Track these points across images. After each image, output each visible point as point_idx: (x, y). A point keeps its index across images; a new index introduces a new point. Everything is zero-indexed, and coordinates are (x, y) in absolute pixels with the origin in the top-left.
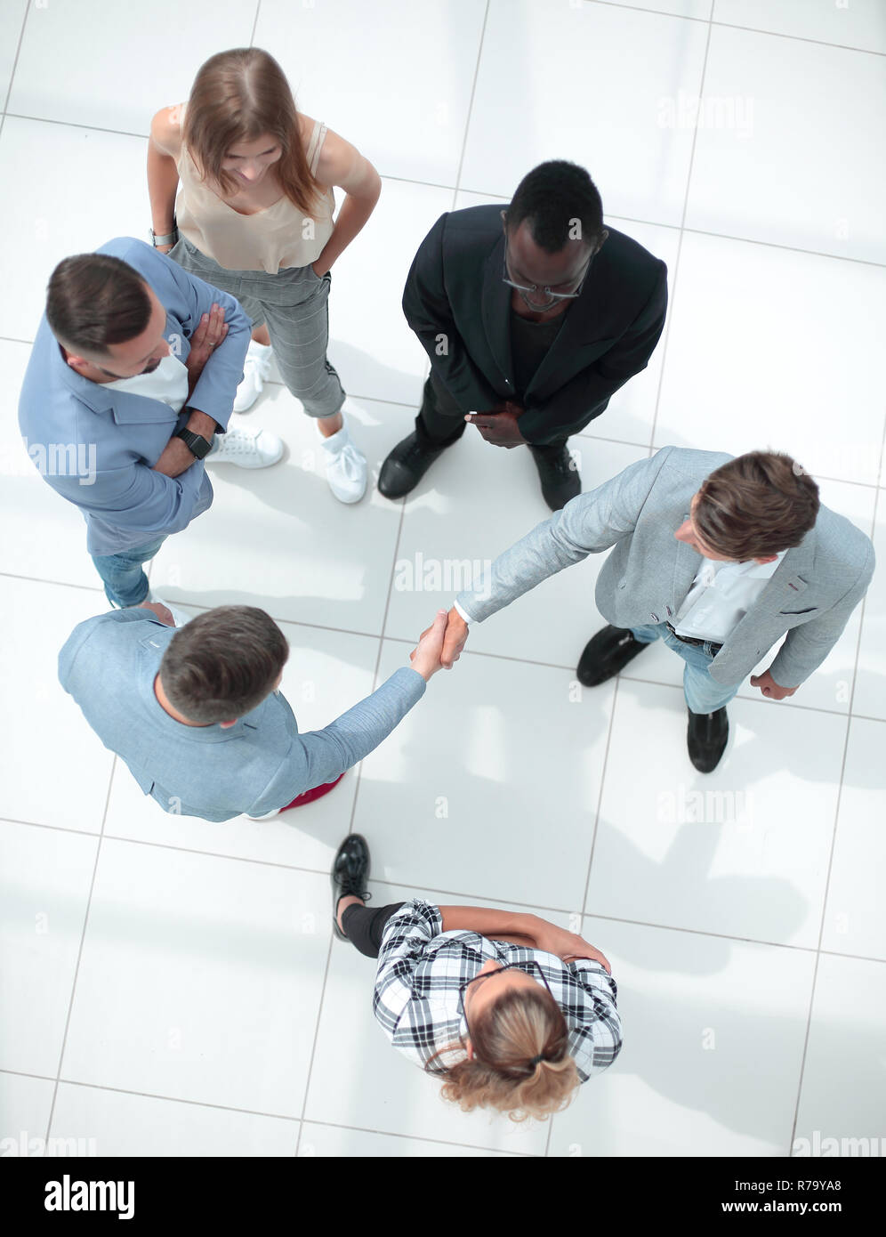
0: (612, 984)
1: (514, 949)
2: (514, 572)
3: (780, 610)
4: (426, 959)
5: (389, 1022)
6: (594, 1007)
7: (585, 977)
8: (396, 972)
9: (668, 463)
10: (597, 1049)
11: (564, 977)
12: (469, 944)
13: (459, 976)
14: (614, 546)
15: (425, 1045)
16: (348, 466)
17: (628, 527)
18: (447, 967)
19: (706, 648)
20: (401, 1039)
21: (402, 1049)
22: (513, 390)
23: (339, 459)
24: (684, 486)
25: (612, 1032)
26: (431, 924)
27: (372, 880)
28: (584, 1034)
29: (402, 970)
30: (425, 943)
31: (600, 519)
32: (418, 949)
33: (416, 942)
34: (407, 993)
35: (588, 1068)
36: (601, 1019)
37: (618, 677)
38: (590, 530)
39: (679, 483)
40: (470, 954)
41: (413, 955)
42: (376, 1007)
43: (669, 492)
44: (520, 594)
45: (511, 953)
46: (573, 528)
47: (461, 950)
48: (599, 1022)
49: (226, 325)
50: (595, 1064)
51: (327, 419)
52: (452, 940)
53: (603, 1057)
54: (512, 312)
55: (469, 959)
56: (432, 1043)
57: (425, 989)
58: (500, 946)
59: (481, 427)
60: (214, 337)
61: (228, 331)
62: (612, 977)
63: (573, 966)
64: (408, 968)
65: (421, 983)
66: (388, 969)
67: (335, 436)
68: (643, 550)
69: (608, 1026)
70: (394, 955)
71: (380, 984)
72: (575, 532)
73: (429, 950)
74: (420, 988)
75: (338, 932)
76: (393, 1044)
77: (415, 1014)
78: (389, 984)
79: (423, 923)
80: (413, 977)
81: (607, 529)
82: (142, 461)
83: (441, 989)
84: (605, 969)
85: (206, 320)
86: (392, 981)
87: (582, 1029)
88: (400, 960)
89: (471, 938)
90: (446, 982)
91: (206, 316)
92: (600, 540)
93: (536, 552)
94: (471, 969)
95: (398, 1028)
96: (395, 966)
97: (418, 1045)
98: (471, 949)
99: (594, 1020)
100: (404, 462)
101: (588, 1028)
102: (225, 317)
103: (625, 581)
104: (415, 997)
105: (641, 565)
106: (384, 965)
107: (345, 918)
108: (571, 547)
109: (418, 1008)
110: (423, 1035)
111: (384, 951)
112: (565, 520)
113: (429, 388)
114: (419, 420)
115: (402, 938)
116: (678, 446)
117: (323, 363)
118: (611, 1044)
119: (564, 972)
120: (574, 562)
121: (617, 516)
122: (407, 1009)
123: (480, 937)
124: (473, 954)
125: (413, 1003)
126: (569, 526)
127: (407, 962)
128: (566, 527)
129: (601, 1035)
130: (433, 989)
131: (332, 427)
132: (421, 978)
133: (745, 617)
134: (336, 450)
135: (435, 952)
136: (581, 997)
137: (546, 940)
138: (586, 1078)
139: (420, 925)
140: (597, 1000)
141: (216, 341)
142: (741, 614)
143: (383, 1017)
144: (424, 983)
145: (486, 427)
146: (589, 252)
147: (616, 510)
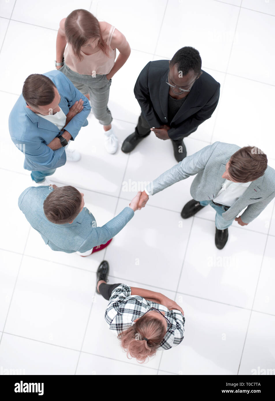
0: (184, 319)
1: (153, 303)
2: (164, 180)
3: (250, 198)
4: (124, 303)
5: (109, 321)
6: (176, 325)
7: (175, 315)
8: (114, 306)
9: (217, 147)
10: (175, 338)
11: (168, 314)
12: (138, 300)
13: (133, 309)
14: (197, 174)
15: (119, 330)
16: (112, 141)
17: (202, 167)
18: (130, 306)
19: (223, 207)
20: (112, 327)
21: (112, 331)
22: (167, 121)
23: (109, 139)
24: (222, 155)
25: (181, 333)
26: (127, 292)
27: (110, 276)
28: (172, 333)
29: (115, 305)
30: (125, 298)
31: (194, 164)
32: (122, 300)
33: (122, 297)
34: (116, 313)
35: (171, 344)
36: (178, 329)
37: (194, 217)
38: (190, 168)
39: (221, 154)
40: (138, 303)
41: (120, 301)
42: (105, 316)
43: (217, 156)
44: (166, 187)
45: (152, 304)
46: (185, 167)
47: (136, 301)
48: (177, 330)
49: (83, 107)
50: (174, 343)
51: (106, 126)
52: (133, 298)
53: (177, 341)
54: (169, 95)
55: (138, 304)
56: (122, 330)
57: (122, 312)
58: (149, 302)
59: (156, 132)
60: (78, 109)
61: (83, 109)
62: (184, 316)
63: (172, 311)
64: (118, 305)
65: (121, 310)
66: (111, 305)
67: (108, 131)
68: (206, 175)
69: (180, 331)
70: (114, 300)
71: (108, 309)
72: (185, 168)
73: (125, 300)
74: (121, 312)
75: (97, 291)
76: (110, 329)
77: (118, 320)
78: (110, 309)
79: (125, 292)
80: (119, 308)
81: (196, 168)
82: (44, 142)
83: (127, 313)
84: (182, 314)
85: (77, 103)
86: (112, 308)
87: (171, 331)
88: (115, 302)
89: (139, 298)
90: (129, 311)
91: (77, 102)
92: (194, 171)
93: (172, 174)
94: (138, 308)
95: (112, 323)
96: (113, 304)
97: (117, 330)
98: (138, 301)
99: (175, 329)
100: (130, 142)
101: (173, 331)
102: (83, 104)
103: (200, 186)
104: (118, 314)
105: (206, 180)
106: (110, 303)
107: (100, 287)
108: (184, 173)
109: (119, 318)
110: (119, 327)
111: (111, 299)
112: (183, 165)
113: (140, 119)
114: (136, 129)
115: (117, 296)
116: (221, 141)
117: (106, 109)
118: (180, 337)
119: (168, 312)
120: (184, 178)
121: (199, 163)
122: (115, 318)
123: (142, 298)
124: (139, 303)
125: (117, 316)
126: (184, 167)
127: (117, 303)
128: (183, 166)
129: (177, 334)
130: (125, 312)
131: (108, 128)
132: (121, 309)
133: (238, 199)
134: (109, 136)
135: (127, 301)
136: (172, 321)
137: (164, 302)
138: (171, 347)
139: (124, 292)
140: (177, 323)
141: (78, 111)
142: (237, 199)
143: (107, 319)
144: (122, 310)
145: (157, 133)
146: (195, 78)
147: (199, 161)
